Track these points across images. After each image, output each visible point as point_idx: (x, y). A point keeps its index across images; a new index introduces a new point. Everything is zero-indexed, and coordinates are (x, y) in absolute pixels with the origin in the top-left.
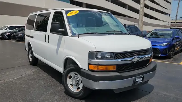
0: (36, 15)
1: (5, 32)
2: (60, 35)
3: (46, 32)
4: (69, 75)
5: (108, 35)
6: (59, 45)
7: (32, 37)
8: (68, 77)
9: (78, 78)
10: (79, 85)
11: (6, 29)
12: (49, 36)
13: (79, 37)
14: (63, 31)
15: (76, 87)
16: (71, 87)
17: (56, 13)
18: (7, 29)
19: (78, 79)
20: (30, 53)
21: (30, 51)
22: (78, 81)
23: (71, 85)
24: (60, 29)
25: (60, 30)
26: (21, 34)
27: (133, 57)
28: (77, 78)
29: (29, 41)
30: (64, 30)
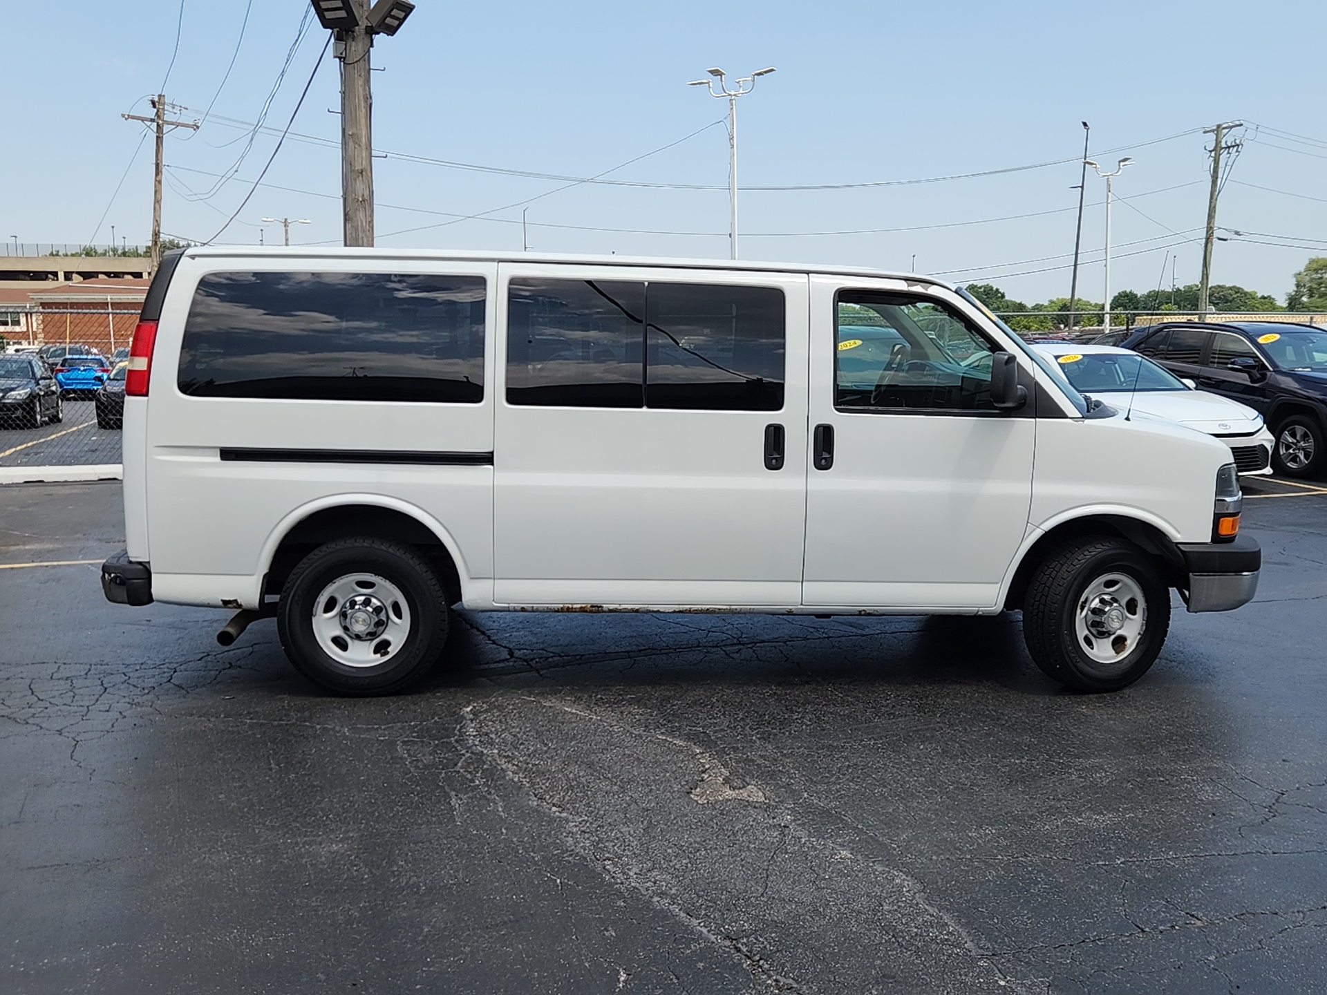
7: (467, 459)
12: (825, 429)
13: (1127, 419)
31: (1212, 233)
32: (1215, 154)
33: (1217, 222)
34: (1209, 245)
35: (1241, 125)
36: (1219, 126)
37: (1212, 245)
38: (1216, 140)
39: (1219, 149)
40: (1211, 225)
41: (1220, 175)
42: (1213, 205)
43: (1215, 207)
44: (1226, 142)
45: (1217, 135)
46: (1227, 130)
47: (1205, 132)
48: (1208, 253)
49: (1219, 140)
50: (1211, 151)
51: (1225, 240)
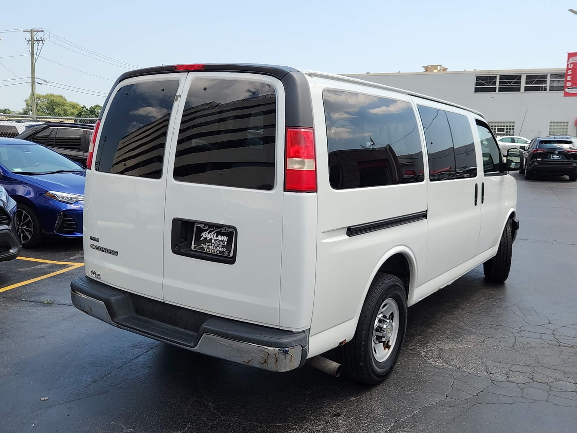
31: (35, 80)
32: (32, 43)
33: (36, 75)
34: (34, 86)
35: (43, 31)
36: (31, 30)
37: (35, 86)
38: (31, 36)
39: (33, 41)
40: (34, 76)
41: (35, 53)
42: (33, 67)
43: (34, 68)
44: (37, 38)
45: (31, 34)
46: (36, 32)
47: (24, 31)
48: (34, 89)
49: (33, 36)
50: (28, 41)
51: (41, 84)
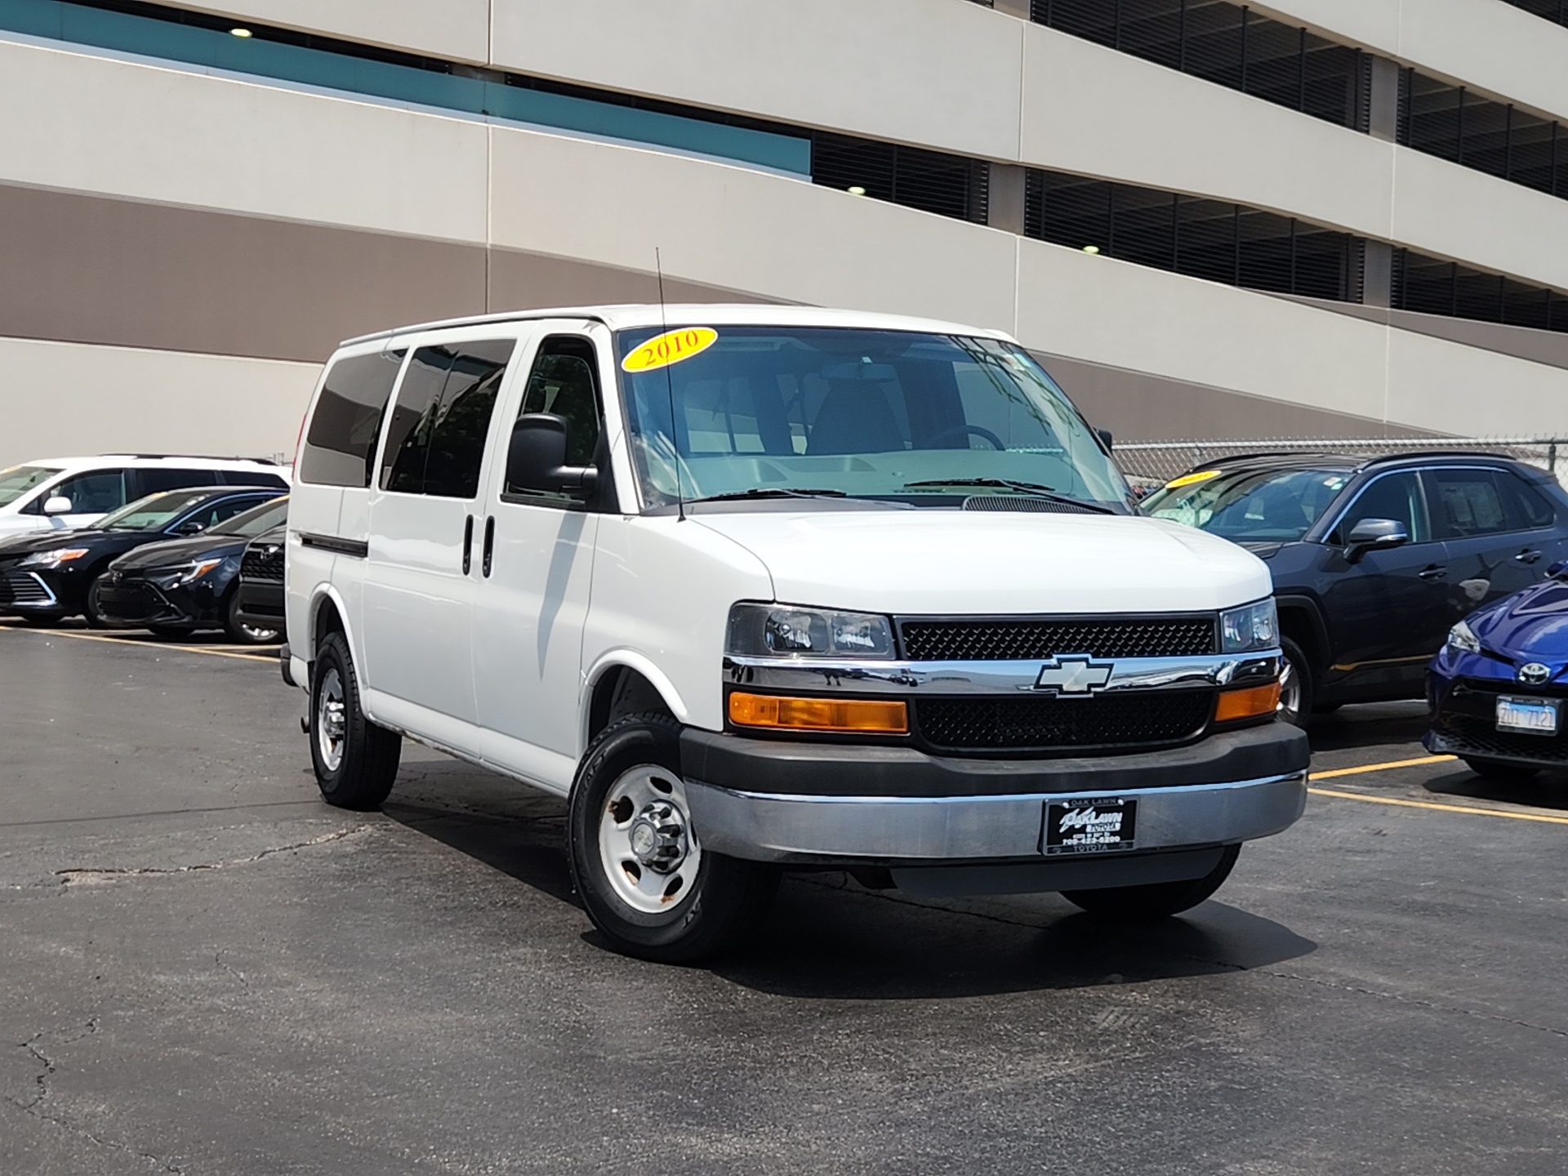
0: (401, 353)
1: (24, 536)
2: (570, 508)
3: (470, 491)
4: (615, 796)
5: (907, 505)
6: (556, 590)
7: (359, 550)
8: (607, 809)
9: (674, 812)
10: (680, 865)
11: (36, 508)
12: (490, 523)
13: (682, 519)
14: (590, 478)
15: (660, 878)
16: (623, 885)
17: (551, 344)
18: (52, 505)
19: (674, 819)
20: (325, 695)
21: (334, 675)
22: (676, 831)
23: (629, 866)
24: (568, 465)
25: (565, 470)
26: (205, 552)
27: (1049, 656)
28: (665, 814)
29: (324, 587)
30: (593, 471)
